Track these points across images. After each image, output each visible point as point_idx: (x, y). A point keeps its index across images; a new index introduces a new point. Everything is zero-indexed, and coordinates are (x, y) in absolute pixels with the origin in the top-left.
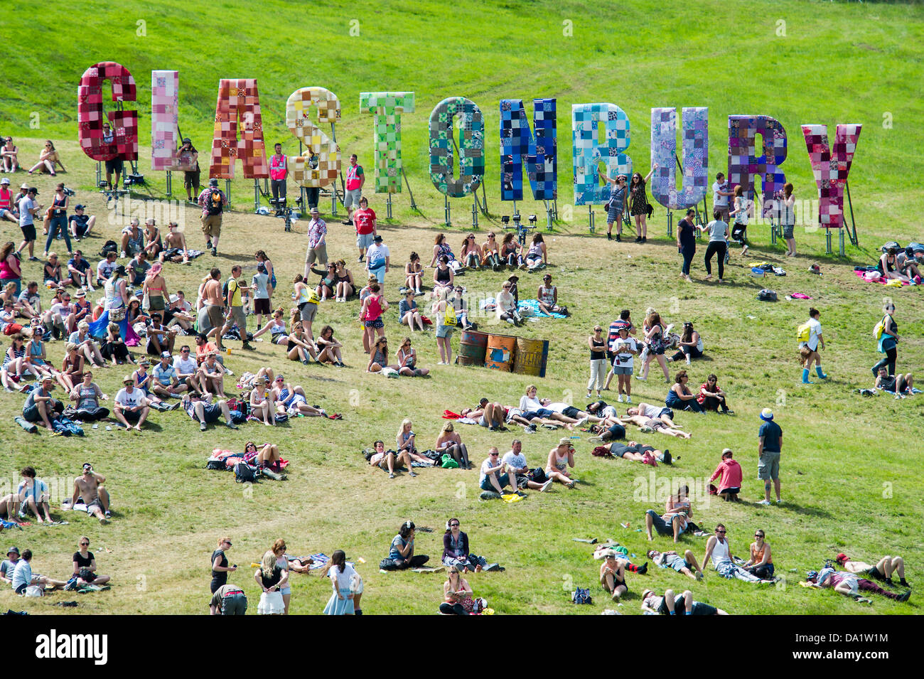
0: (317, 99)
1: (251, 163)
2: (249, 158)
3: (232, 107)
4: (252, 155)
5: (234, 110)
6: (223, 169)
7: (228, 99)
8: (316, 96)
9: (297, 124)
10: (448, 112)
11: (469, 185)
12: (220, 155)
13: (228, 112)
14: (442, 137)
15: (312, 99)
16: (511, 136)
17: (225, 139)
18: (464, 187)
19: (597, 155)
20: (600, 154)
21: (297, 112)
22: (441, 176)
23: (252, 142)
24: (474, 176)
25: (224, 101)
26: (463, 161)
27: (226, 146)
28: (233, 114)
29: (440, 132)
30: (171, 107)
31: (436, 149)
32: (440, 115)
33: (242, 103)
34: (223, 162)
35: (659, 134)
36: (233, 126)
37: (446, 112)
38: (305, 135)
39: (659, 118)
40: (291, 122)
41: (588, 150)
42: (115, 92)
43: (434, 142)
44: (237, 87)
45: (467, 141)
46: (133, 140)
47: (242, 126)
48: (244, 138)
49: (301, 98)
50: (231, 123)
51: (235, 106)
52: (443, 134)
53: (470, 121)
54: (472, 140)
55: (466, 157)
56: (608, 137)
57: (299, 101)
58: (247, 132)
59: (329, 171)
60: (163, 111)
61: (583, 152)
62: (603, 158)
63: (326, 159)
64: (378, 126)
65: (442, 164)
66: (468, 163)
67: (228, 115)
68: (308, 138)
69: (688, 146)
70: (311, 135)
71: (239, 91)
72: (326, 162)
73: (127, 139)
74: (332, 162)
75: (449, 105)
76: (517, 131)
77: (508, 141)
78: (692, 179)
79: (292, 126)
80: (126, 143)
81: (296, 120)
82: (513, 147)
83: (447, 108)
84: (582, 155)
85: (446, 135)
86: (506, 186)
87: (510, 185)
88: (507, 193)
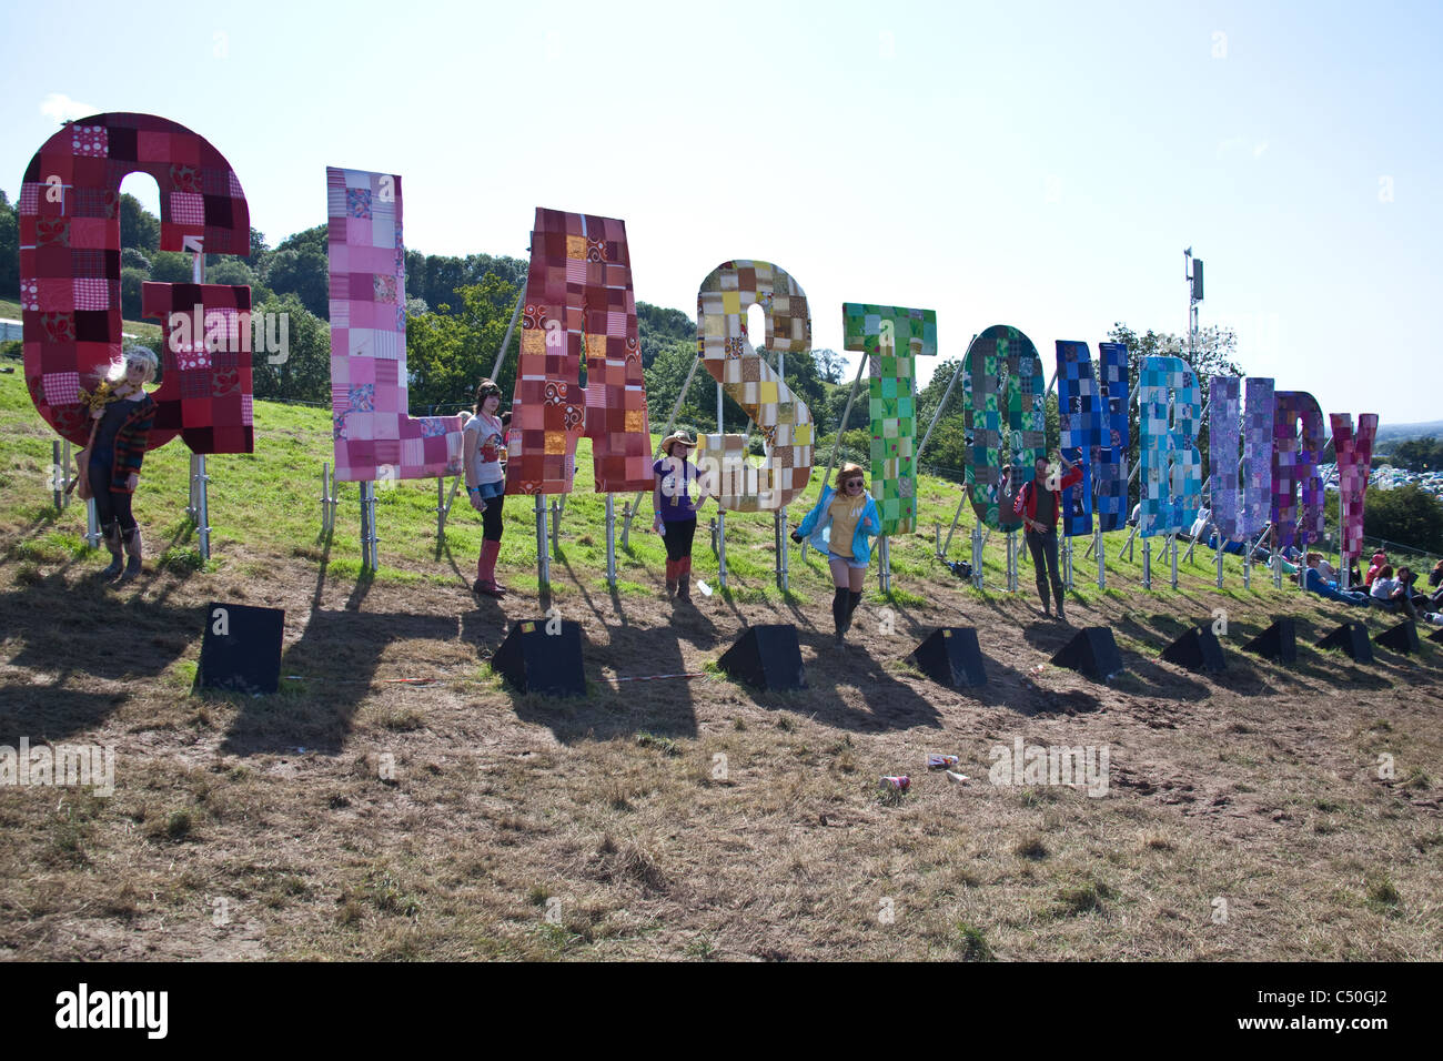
0: (767, 291)
1: (618, 446)
2: (614, 436)
3: (574, 288)
4: (621, 428)
5: (578, 298)
6: (547, 468)
7: (563, 264)
8: (768, 283)
9: (728, 350)
10: (998, 354)
12: (541, 427)
13: (563, 303)
14: (990, 407)
15: (760, 288)
16: (1080, 409)
17: (554, 380)
19: (1171, 447)
20: (1174, 445)
21: (727, 317)
22: (990, 489)
23: (622, 390)
25: (552, 272)
26: (1021, 457)
27: (557, 400)
28: (575, 310)
29: (988, 396)
30: (391, 282)
31: (981, 432)
32: (987, 361)
33: (597, 280)
34: (548, 447)
35: (1225, 418)
36: (574, 343)
37: (995, 355)
38: (745, 380)
39: (1225, 393)
40: (714, 344)
41: (1162, 439)
42: (178, 218)
43: (979, 416)
44: (585, 234)
45: (1026, 414)
46: (238, 385)
47: (597, 346)
48: (601, 380)
49: (737, 285)
50: (570, 335)
51: (580, 286)
52: (992, 400)
53: (1030, 374)
54: (1033, 414)
55: (1026, 447)
56: (1182, 417)
57: (732, 290)
58: (609, 363)
59: (795, 471)
60: (371, 297)
61: (1156, 442)
62: (1177, 452)
63: (790, 439)
64: (880, 380)
65: (991, 464)
66: (1027, 459)
67: (564, 311)
68: (750, 386)
69: (1255, 438)
70: (757, 380)
71: (589, 244)
72: (791, 448)
73: (221, 380)
74: (802, 447)
75: (998, 341)
76: (1086, 400)
77: (1076, 420)
78: (1260, 492)
79: (715, 353)
80: (217, 394)
81: (727, 340)
82: (1083, 431)
83: (996, 347)
84: (1156, 447)
85: (996, 403)
86: (1076, 509)
87: (1080, 507)
88: (1078, 521)
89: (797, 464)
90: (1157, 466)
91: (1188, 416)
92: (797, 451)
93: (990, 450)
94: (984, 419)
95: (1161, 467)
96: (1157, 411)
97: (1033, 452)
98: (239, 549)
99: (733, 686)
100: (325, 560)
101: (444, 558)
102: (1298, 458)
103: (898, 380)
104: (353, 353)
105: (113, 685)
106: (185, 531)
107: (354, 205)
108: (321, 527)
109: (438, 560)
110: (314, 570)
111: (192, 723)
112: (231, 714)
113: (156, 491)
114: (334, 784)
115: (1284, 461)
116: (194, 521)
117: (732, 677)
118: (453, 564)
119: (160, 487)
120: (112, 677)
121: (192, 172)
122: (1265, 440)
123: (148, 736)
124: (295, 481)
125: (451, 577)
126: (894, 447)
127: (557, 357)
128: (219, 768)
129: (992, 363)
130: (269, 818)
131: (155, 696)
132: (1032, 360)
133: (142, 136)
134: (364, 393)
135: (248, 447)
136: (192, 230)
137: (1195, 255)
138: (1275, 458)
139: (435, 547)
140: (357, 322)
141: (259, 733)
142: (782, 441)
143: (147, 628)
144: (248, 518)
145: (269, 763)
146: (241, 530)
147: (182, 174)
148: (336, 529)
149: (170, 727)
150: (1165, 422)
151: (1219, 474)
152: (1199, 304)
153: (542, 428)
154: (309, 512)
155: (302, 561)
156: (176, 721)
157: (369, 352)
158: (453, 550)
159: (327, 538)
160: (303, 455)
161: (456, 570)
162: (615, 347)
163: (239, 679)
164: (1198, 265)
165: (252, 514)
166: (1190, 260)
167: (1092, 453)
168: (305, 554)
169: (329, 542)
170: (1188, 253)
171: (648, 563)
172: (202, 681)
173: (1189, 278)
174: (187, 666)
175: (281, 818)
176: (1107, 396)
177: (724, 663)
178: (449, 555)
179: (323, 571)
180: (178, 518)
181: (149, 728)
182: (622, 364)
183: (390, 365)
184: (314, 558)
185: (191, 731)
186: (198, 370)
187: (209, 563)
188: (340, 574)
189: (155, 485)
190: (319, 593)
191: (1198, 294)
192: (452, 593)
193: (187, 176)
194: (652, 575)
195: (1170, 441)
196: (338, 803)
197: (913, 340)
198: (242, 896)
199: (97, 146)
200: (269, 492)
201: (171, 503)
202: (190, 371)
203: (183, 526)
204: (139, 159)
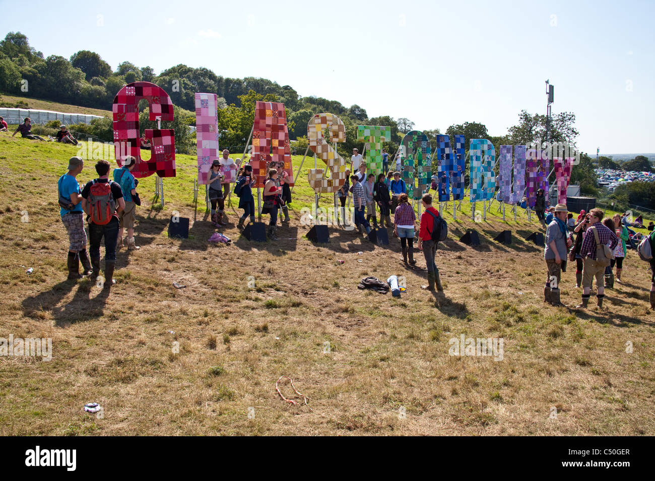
0: (331, 123)
3: (268, 126)
5: (269, 128)
6: (260, 180)
7: (265, 119)
8: (331, 121)
9: (317, 143)
11: (426, 190)
13: (265, 130)
14: (410, 159)
15: (328, 123)
16: (445, 158)
17: (262, 154)
21: (317, 133)
22: (410, 186)
23: (283, 157)
25: (261, 121)
26: (422, 175)
27: (263, 159)
28: (269, 132)
29: (409, 155)
30: (214, 126)
31: (406, 167)
32: (409, 143)
33: (275, 123)
34: (260, 174)
35: (506, 160)
36: (269, 142)
37: (412, 140)
38: (323, 152)
39: (506, 151)
40: (313, 141)
41: (479, 169)
42: (154, 111)
43: (406, 161)
44: (271, 109)
45: (424, 160)
46: (172, 158)
47: (275, 143)
48: (277, 153)
49: (320, 122)
50: (267, 140)
51: (270, 125)
53: (425, 147)
54: (426, 161)
55: (423, 172)
56: (487, 160)
57: (319, 124)
58: (279, 148)
59: (340, 180)
60: (208, 131)
61: (476, 169)
62: (485, 173)
63: (338, 170)
64: (370, 150)
65: (410, 177)
66: (424, 176)
67: (265, 133)
68: (325, 154)
69: (518, 167)
70: (327, 152)
71: (273, 112)
72: (338, 173)
73: (167, 156)
74: (342, 173)
75: (413, 136)
76: (448, 155)
77: (444, 162)
78: (519, 187)
79: (313, 144)
80: (166, 161)
81: (317, 140)
82: (446, 166)
83: (412, 138)
84: (476, 171)
85: (412, 157)
86: (443, 192)
87: (444, 192)
88: (443, 196)
89: (340, 178)
90: (476, 178)
91: (490, 160)
92: (340, 174)
93: (410, 173)
94: (408, 162)
95: (478, 178)
96: (476, 158)
97: (426, 173)
98: (172, 205)
99: (309, 242)
100: (196, 207)
101: (230, 207)
102: (537, 175)
103: (376, 150)
104: (203, 147)
105: (149, 236)
106: (155, 199)
107: (203, 104)
108: (193, 198)
109: (228, 207)
110: (193, 210)
111: (170, 244)
112: (180, 242)
113: (143, 187)
114: (204, 256)
115: (532, 175)
116: (157, 196)
117: (309, 239)
118: (233, 209)
119: (144, 186)
120: (149, 234)
121: (158, 98)
122: (522, 168)
123: (160, 246)
124: (184, 183)
125: (233, 212)
127: (263, 147)
128: (178, 252)
129: (411, 143)
130: (191, 260)
131: (160, 238)
132: (426, 142)
133: (144, 88)
134: (206, 159)
135: (174, 175)
136: (158, 114)
137: (550, 83)
138: (527, 174)
139: (228, 204)
140: (204, 138)
141: (185, 246)
142: (336, 171)
143: (153, 224)
144: (172, 195)
145: (189, 252)
146: (171, 199)
147: (155, 99)
148: (198, 198)
149: (165, 244)
150: (480, 162)
151: (503, 180)
152: (552, 104)
153: (259, 168)
154: (189, 193)
155: (189, 208)
156: (166, 243)
157: (208, 147)
158: (233, 205)
159: (195, 201)
160: (185, 175)
161: (234, 211)
162: (281, 143)
163: (179, 235)
164: (551, 88)
165: (173, 194)
166: (548, 85)
167: (450, 173)
168: (190, 206)
169: (196, 202)
170: (547, 82)
171: (294, 209)
172: (170, 235)
173: (547, 93)
174: (165, 232)
175: (194, 261)
176: (456, 153)
177: (307, 236)
178: (232, 206)
179: (195, 210)
180: (153, 195)
181: (161, 244)
182: (284, 148)
183: (215, 150)
184: (193, 207)
185: (170, 245)
186: (161, 154)
187: (164, 208)
188: (200, 211)
189: (143, 185)
190: (195, 217)
191: (551, 100)
192: (232, 217)
193: (156, 99)
194: (295, 213)
195: (482, 168)
196: (205, 259)
197: (381, 137)
198: (188, 270)
199: (132, 92)
200: (177, 188)
201: (149, 191)
202: (158, 154)
203: (155, 197)
204: (144, 95)
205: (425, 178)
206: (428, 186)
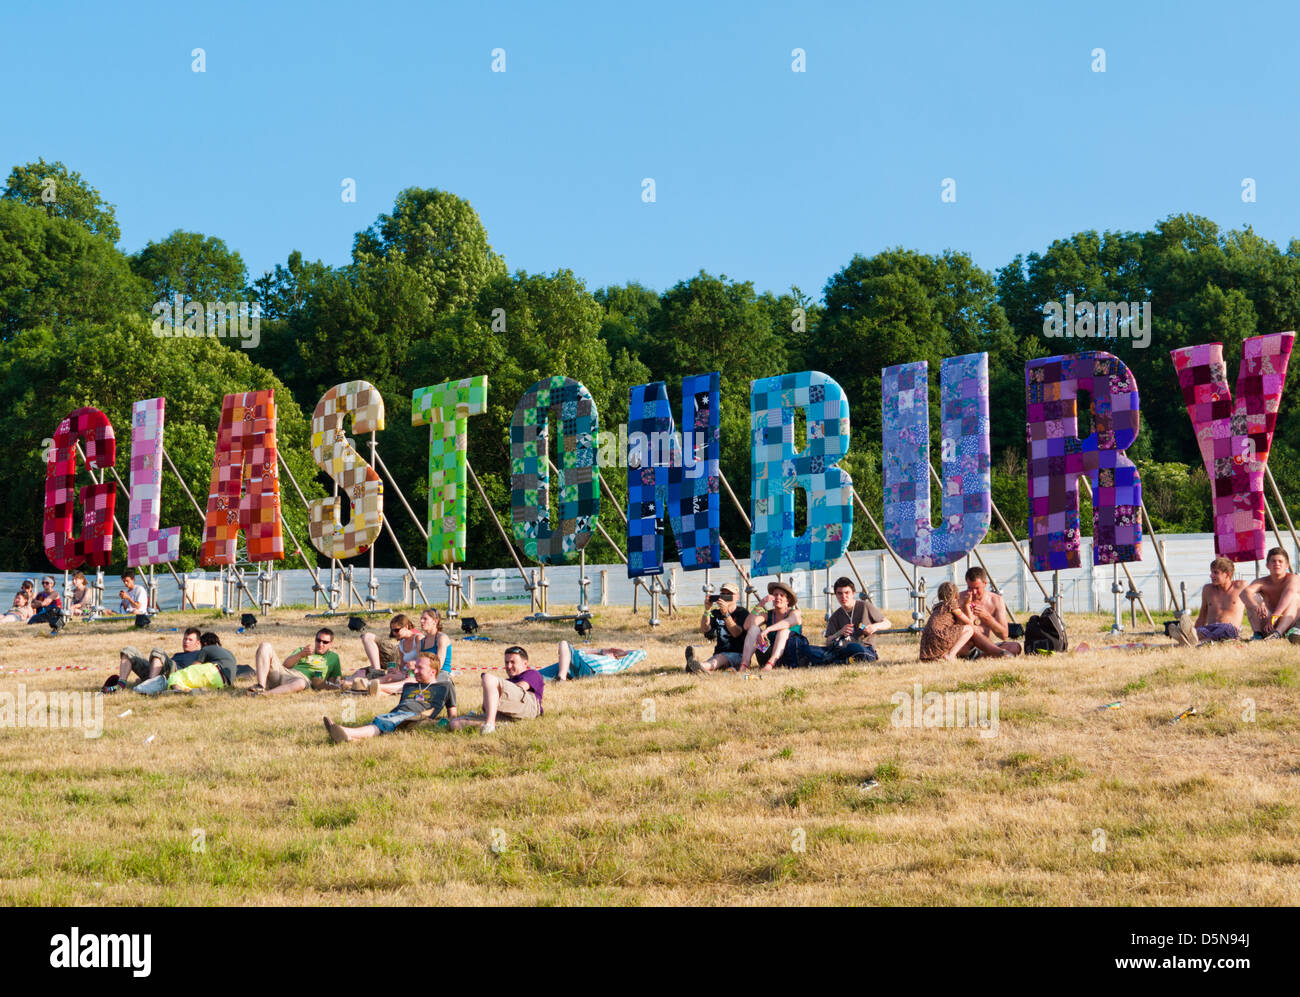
1: (256, 533)
2: (254, 526)
3: (236, 439)
4: (259, 520)
5: (238, 444)
6: (217, 548)
7: (231, 426)
10: (539, 405)
11: (572, 537)
12: (215, 524)
14: (528, 454)
18: (564, 543)
19: (791, 474)
20: (794, 471)
22: (527, 526)
23: (259, 497)
24: (579, 519)
25: (225, 432)
26: (563, 494)
29: (526, 444)
31: (519, 478)
32: (526, 413)
37: (534, 406)
43: (517, 463)
45: (568, 454)
46: (104, 531)
52: (531, 447)
54: (576, 453)
65: (528, 503)
66: (569, 495)
73: (97, 529)
75: (539, 393)
80: (95, 536)
83: (536, 399)
84: (765, 476)
85: (535, 449)
90: (766, 496)
93: (528, 492)
94: (522, 466)
97: (576, 487)
103: (445, 440)
126: (440, 494)
129: (532, 414)
132: (576, 403)
135: (106, 562)
197: (458, 405)
202: (88, 527)
205: (572, 502)
206: (582, 523)
